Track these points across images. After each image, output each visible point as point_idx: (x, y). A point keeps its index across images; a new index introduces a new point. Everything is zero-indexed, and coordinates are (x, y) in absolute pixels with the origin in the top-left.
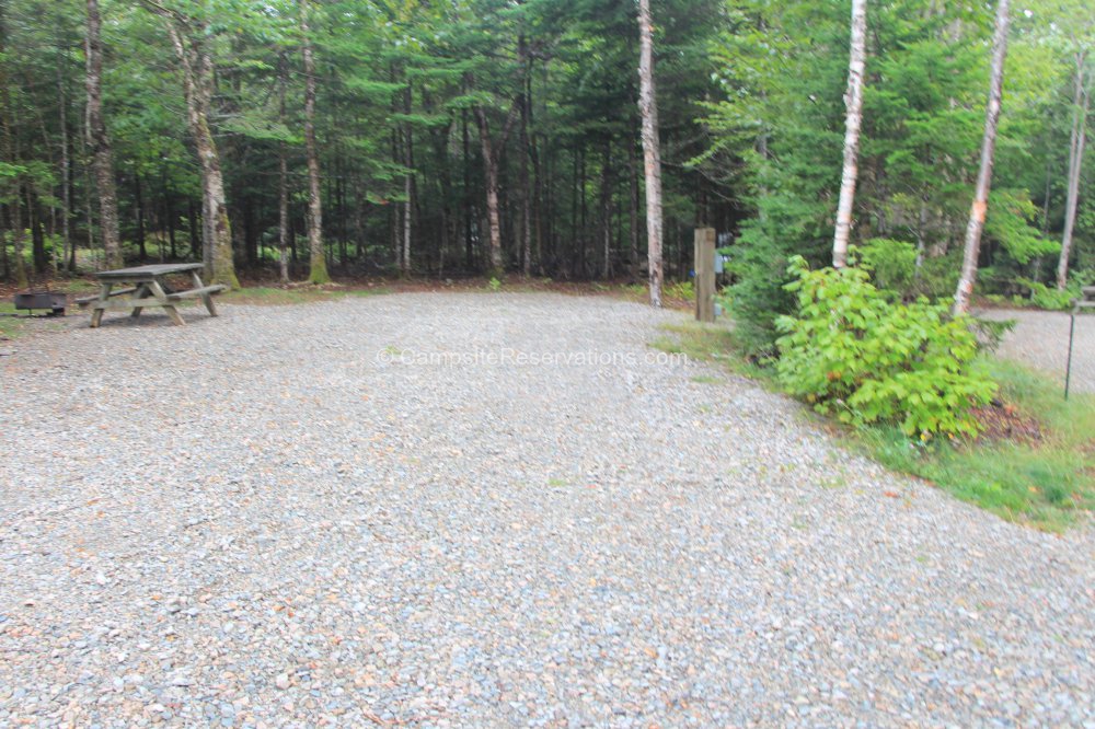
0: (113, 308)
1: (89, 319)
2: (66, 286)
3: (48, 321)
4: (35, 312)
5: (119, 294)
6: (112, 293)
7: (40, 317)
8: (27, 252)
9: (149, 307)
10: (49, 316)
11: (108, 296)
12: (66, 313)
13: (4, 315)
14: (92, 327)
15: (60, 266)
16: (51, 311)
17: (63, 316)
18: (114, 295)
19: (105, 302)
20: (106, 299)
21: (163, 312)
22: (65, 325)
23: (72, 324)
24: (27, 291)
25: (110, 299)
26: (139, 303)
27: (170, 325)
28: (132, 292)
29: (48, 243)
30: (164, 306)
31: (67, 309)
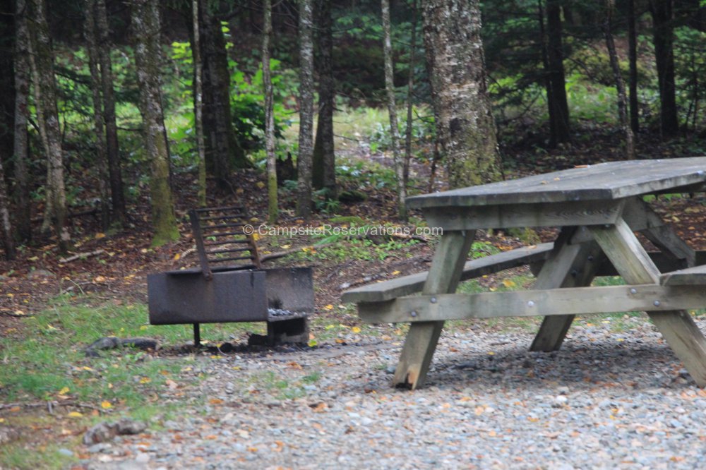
0: (471, 320)
1: (390, 358)
2: (308, 240)
3: (255, 365)
4: (213, 334)
5: (492, 269)
6: (469, 265)
7: (228, 349)
8: (179, 123)
9: (591, 317)
10: (256, 346)
11: (458, 277)
12: (312, 339)
13: (115, 345)
14: (404, 386)
15: (286, 168)
16: (261, 329)
17: (302, 346)
18: (476, 273)
19: (445, 299)
20: (451, 288)
21: (650, 334)
22: (314, 379)
23: (335, 377)
24: (183, 260)
25: (465, 287)
26: (559, 301)
27: (673, 384)
28: (536, 263)
29: (245, 89)
30: (654, 314)
31: (313, 320)
